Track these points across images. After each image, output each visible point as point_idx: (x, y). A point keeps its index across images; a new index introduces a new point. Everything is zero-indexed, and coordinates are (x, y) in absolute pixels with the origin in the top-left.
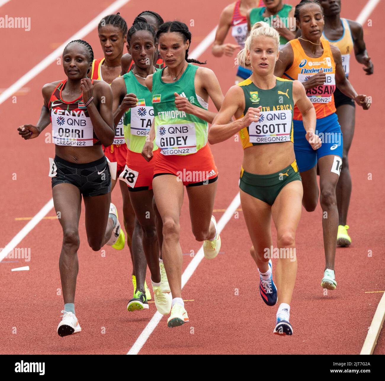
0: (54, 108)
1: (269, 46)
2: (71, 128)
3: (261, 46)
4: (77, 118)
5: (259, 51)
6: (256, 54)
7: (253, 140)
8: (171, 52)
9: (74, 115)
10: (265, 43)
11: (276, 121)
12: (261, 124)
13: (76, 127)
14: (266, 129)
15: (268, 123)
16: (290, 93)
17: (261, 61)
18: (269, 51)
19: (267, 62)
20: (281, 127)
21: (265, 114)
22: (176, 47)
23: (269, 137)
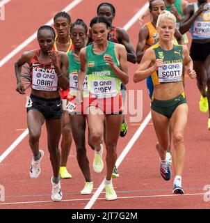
0: (35, 66)
1: (170, 25)
2: (45, 79)
3: (165, 24)
4: (49, 74)
5: (164, 27)
6: (162, 29)
7: (161, 80)
8: (100, 35)
9: (48, 72)
10: (168, 23)
11: (174, 69)
12: (166, 71)
13: (48, 79)
14: (168, 74)
15: (170, 70)
16: (181, 53)
17: (165, 34)
18: (170, 28)
19: (168, 34)
20: (177, 73)
21: (168, 65)
22: (102, 31)
23: (170, 78)
